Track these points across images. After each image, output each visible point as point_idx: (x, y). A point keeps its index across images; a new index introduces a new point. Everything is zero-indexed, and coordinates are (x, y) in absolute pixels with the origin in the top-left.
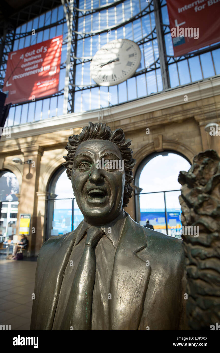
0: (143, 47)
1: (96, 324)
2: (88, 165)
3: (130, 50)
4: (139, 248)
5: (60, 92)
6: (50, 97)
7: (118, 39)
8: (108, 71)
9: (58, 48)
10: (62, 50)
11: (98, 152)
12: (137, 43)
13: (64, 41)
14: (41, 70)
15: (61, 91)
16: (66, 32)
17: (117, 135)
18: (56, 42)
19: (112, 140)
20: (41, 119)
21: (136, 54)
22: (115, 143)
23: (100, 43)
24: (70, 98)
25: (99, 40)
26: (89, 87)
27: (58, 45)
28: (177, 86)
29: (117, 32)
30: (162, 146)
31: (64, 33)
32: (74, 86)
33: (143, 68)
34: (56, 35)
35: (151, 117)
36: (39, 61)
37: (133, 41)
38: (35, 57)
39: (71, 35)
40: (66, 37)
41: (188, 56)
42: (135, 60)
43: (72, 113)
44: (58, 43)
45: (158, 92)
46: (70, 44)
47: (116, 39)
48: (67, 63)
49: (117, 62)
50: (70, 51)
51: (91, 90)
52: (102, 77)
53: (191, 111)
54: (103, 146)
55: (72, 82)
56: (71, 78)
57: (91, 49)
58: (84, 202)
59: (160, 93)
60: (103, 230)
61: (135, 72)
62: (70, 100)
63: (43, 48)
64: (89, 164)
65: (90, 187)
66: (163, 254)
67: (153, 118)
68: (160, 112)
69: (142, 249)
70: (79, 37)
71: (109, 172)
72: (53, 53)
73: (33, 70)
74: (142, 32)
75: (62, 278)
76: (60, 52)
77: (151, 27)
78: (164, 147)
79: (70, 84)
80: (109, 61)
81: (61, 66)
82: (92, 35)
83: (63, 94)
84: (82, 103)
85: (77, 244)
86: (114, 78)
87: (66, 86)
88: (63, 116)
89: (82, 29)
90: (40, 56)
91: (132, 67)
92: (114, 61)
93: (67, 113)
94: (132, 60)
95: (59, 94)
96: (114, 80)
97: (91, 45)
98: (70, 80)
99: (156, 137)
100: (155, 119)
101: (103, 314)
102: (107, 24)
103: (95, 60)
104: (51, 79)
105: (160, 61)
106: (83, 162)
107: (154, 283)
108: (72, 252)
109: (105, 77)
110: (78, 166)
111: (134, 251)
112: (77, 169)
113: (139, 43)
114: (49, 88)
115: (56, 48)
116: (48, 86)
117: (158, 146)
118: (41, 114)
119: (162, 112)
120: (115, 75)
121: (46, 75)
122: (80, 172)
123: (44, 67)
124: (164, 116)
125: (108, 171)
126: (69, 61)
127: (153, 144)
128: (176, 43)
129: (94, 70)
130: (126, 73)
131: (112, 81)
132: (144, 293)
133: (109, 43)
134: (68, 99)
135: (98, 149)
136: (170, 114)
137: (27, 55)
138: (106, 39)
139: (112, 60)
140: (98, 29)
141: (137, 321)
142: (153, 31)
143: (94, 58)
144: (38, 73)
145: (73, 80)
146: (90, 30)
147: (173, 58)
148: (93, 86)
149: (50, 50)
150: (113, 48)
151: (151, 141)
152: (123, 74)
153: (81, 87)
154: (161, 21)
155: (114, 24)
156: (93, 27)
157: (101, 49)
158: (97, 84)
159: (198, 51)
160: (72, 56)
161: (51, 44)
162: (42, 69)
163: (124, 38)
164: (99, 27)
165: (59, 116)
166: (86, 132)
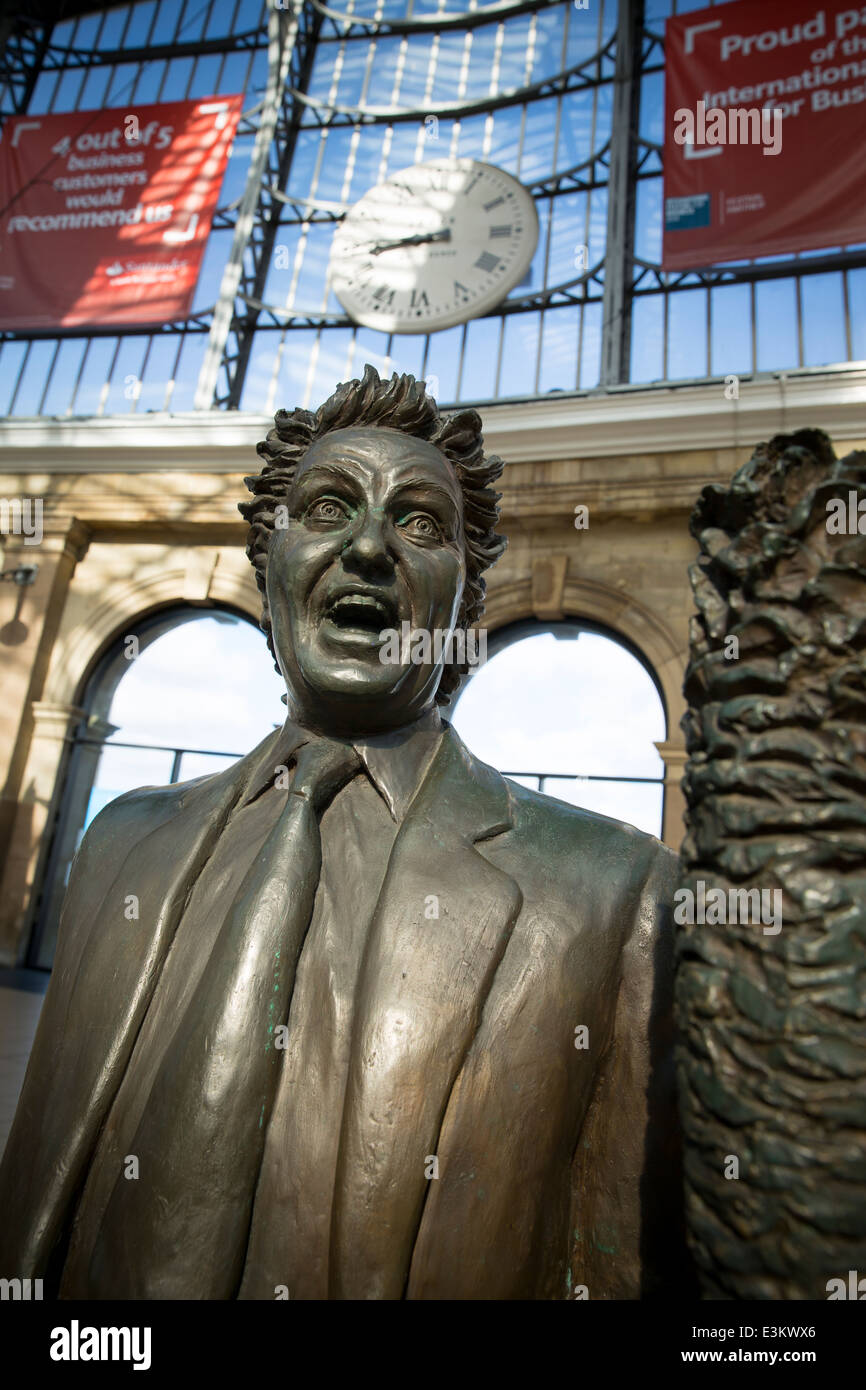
0: (551, 210)
1: (299, 1064)
2: (344, 510)
3: (501, 207)
4: (484, 828)
5: (195, 318)
6: (151, 330)
7: (459, 156)
8: (400, 272)
9: (217, 142)
10: (231, 152)
11: (387, 470)
12: (528, 188)
13: (244, 121)
14: (132, 217)
15: (202, 314)
16: (260, 86)
17: (458, 432)
18: (215, 115)
19: (438, 442)
20: (99, 411)
21: (519, 230)
22: (449, 457)
23: (388, 159)
24: (233, 350)
25: (386, 148)
26: (316, 321)
27: (221, 132)
28: (653, 382)
29: (462, 130)
30: (562, 598)
31: (250, 89)
32: (255, 305)
33: (537, 287)
34: (216, 91)
35: (538, 479)
36: (131, 178)
37: (515, 179)
38: (117, 161)
39: (278, 103)
40: (257, 107)
41: (714, 276)
42: (512, 253)
43: (229, 408)
44: (221, 122)
45: (578, 388)
46: (268, 135)
47: (453, 156)
48: (243, 208)
49: (440, 247)
50: (263, 164)
51: (319, 336)
52: (373, 292)
53: (692, 484)
54: (408, 451)
55: (250, 287)
56: (251, 272)
57: (349, 174)
58: (309, 639)
59: (585, 396)
60: (359, 752)
61: (505, 300)
62: (231, 359)
63: (157, 130)
64: (348, 507)
65: (343, 585)
66: (569, 857)
67: (543, 485)
68: (576, 466)
69: (495, 831)
70: (308, 118)
71: (414, 547)
72: (195, 157)
73: (99, 210)
74: (556, 153)
75: (179, 909)
76: (224, 159)
77: (593, 140)
78: (568, 604)
79: (242, 295)
80: (409, 234)
81: (215, 217)
82: (361, 122)
83: (206, 329)
84: (278, 377)
85: (251, 802)
86: (418, 305)
87: (225, 300)
88: (194, 414)
89: (327, 87)
90: (139, 158)
91: (497, 275)
92: (429, 239)
93: (212, 409)
94: (499, 248)
95: (192, 325)
96: (419, 314)
97: (352, 160)
98: (244, 281)
99: (544, 560)
100: (550, 490)
101: (331, 1030)
102: (429, 89)
103: (356, 221)
104: (168, 261)
105: (606, 275)
106: (325, 497)
107: (526, 944)
108: (227, 827)
109: (386, 295)
110: (303, 508)
111: (465, 836)
112: (299, 521)
113: (537, 191)
114: (155, 292)
115: (208, 139)
116: (150, 286)
117: (546, 596)
118: (105, 392)
119: (581, 470)
120: (424, 296)
121: (153, 239)
122: (310, 529)
123: (146, 205)
124: (585, 487)
125: (413, 543)
126: (254, 202)
127: (527, 585)
128: (676, 219)
129: (345, 259)
130: (469, 295)
131: (409, 314)
132: (488, 971)
133: (422, 166)
134: (225, 351)
135: (389, 459)
136: (609, 482)
137: (85, 142)
138: (413, 147)
139: (423, 233)
140: (388, 103)
141: (455, 1056)
142: (599, 158)
143: (354, 212)
144: (118, 227)
145: (256, 282)
146: (353, 101)
147: (657, 275)
148: (331, 321)
149: (182, 143)
150: (434, 188)
151: (520, 575)
152: (457, 295)
153: (283, 315)
154: (634, 124)
155: (454, 98)
156: (368, 89)
157: (387, 183)
158: (347, 314)
159: (752, 266)
160: (267, 187)
161: (189, 122)
162: (138, 214)
163: (484, 159)
164: (395, 96)
165: (176, 414)
166: (351, 397)
